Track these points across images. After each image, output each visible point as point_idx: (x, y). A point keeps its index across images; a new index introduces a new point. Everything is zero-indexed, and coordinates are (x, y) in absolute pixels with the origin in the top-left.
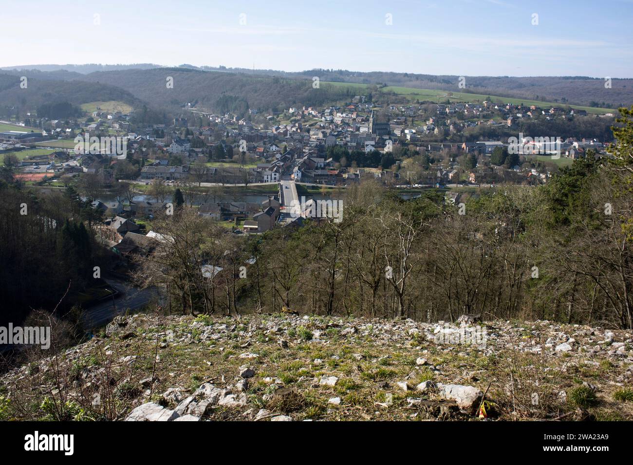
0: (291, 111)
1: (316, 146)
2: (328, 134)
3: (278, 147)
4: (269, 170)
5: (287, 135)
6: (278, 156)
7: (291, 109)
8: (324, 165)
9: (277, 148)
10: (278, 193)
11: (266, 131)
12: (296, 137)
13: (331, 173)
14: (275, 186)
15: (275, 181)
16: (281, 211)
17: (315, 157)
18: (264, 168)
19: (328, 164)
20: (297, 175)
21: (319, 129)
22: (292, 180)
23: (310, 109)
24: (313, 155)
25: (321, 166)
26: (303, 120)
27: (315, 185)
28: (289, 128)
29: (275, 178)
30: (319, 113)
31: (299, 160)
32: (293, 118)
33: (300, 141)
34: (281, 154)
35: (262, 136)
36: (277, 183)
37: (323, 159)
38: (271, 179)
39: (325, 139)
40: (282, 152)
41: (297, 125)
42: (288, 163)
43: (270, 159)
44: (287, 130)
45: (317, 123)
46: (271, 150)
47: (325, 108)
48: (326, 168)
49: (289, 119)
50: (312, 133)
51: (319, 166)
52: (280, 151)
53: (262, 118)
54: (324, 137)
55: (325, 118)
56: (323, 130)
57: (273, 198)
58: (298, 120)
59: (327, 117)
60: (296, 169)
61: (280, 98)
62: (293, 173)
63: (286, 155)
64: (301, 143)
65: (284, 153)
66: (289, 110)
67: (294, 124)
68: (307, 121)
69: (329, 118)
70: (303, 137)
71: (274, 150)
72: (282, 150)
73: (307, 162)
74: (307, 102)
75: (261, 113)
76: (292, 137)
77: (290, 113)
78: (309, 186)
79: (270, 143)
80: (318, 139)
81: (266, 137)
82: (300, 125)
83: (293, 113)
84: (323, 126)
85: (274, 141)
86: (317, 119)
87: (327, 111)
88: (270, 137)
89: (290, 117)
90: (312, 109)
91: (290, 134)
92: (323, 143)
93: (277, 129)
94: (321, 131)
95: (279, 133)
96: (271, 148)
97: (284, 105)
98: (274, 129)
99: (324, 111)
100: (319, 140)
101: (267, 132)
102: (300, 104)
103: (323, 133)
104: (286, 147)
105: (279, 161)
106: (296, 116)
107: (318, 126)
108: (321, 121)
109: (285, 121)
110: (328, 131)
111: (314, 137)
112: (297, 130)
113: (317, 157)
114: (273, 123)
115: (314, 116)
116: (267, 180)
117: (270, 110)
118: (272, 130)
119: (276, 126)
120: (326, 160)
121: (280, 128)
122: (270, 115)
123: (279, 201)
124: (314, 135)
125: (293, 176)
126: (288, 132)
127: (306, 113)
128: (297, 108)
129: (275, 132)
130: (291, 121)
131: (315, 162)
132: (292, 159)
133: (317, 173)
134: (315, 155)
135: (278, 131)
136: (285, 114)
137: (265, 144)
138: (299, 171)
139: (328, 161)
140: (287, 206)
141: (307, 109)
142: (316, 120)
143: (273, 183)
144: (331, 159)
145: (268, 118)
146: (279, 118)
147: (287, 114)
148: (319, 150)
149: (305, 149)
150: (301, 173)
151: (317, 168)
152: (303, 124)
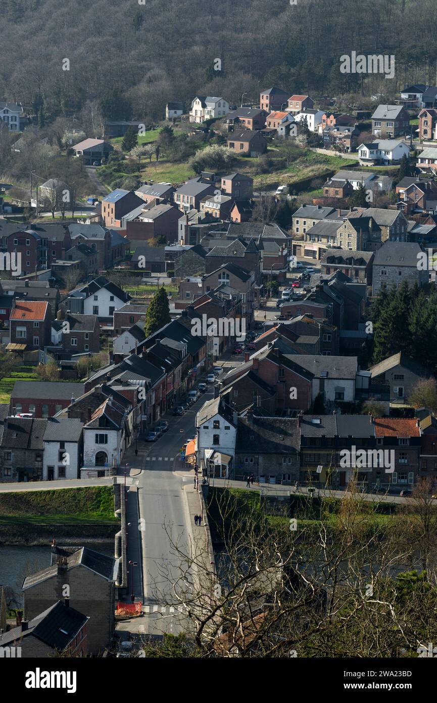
0: (199, 112)
1: (321, 293)
2: (385, 234)
3: (124, 297)
4: (71, 415)
5: (174, 238)
6: (124, 344)
7: (197, 106)
8: (358, 392)
9: (118, 305)
10: (112, 536)
11: (68, 215)
12: (219, 245)
13: (388, 433)
14: (98, 496)
15: (101, 474)
16: (120, 627)
17: (308, 349)
18: (47, 408)
19: (380, 387)
20: (216, 440)
21: (337, 206)
22: (188, 467)
23: (294, 104)
24: (303, 339)
25: (340, 394)
26: (257, 160)
27: (304, 491)
28: (183, 201)
29: (101, 458)
30: (342, 122)
31: (228, 364)
32: (208, 150)
33: (239, 269)
34: (137, 333)
35: (45, 243)
36: (107, 481)
37: (353, 360)
38: (81, 462)
39: (367, 255)
40: (143, 325)
41: (227, 184)
42: (174, 380)
43: (80, 360)
44: (175, 212)
45: (332, 174)
46: (88, 311)
47: (374, 98)
48: (369, 403)
49: (184, 158)
50: (300, 225)
51: (330, 396)
52: (132, 319)
53: (47, 150)
54: (364, 245)
55: (373, 147)
56: (361, 212)
57: (77, 559)
58: (234, 162)
59: (384, 144)
60: (211, 407)
61: (142, 47)
62: (192, 432)
63: (165, 341)
64: (245, 278)
65: (153, 328)
66: (187, 109)
67: (214, 181)
68: (281, 167)
69: (391, 149)
70: (254, 248)
71: (104, 312)
72: (143, 312)
73: (270, 373)
74: (284, 68)
75: (44, 122)
76: (199, 250)
77: (192, 127)
78: (273, 499)
79: (82, 280)
80: (332, 259)
81: (64, 247)
82: (241, 183)
83: (210, 122)
84: (362, 191)
85: (109, 264)
86: (330, 153)
87: (381, 111)
88: (86, 248)
89: (194, 147)
90: (308, 106)
91: (192, 233)
92: (362, 280)
93: (122, 208)
94: (351, 214)
95: (136, 225)
96: (90, 303)
97: (165, 85)
98: (108, 206)
99: (367, 113)
100: (340, 260)
101: (74, 220)
102: (245, 78)
103: (359, 224)
104: (162, 298)
105: (125, 367)
106: (222, 141)
107: (332, 192)
108: (355, 166)
109: (170, 167)
110: (388, 217)
111: (315, 247)
112: (226, 209)
113: (324, 348)
114: (107, 177)
115: (315, 140)
116: (56, 464)
117: (92, 109)
118: (98, 210)
119: (121, 193)
120: (366, 362)
121: (140, 202)
122: (89, 135)
123: (109, 573)
124: (312, 235)
125: (192, 447)
126: (182, 222)
127: (275, 121)
128: (226, 99)
129: (113, 223)
130: (198, 168)
131: (310, 376)
132: (196, 359)
133: (319, 433)
134: (314, 340)
135: (130, 216)
136: (168, 131)
137: (57, 281)
138: (223, 423)
139: (377, 371)
140: (153, 601)
141: (279, 104)
142: (326, 160)
143: (90, 482)
144: (394, 361)
145: (80, 147)
146: (134, 153)
147: (178, 131)
148: (334, 317)
149: (263, 307)
150: (233, 430)
151: (319, 407)
152: (257, 181)
